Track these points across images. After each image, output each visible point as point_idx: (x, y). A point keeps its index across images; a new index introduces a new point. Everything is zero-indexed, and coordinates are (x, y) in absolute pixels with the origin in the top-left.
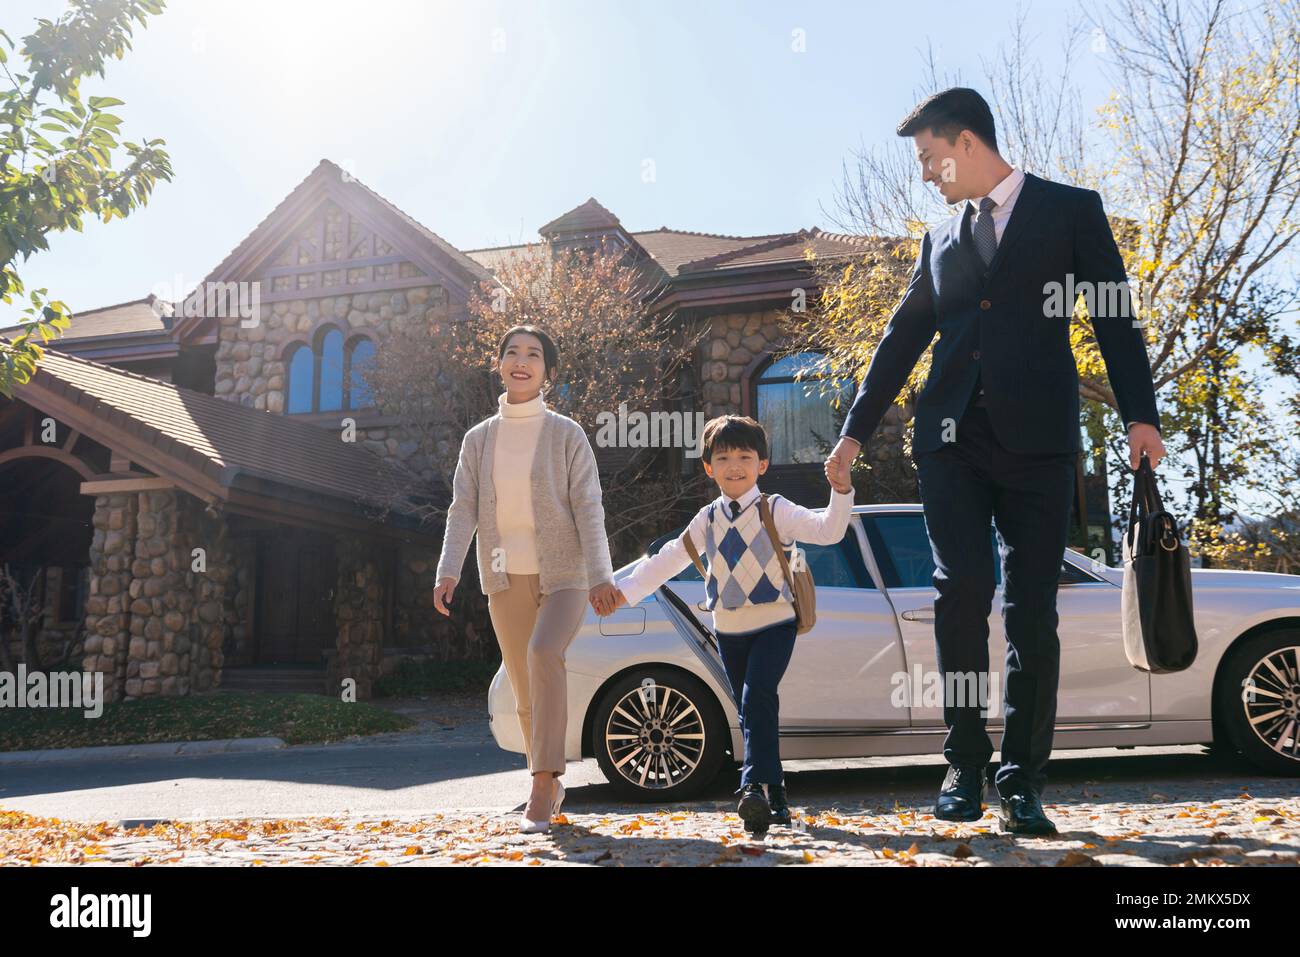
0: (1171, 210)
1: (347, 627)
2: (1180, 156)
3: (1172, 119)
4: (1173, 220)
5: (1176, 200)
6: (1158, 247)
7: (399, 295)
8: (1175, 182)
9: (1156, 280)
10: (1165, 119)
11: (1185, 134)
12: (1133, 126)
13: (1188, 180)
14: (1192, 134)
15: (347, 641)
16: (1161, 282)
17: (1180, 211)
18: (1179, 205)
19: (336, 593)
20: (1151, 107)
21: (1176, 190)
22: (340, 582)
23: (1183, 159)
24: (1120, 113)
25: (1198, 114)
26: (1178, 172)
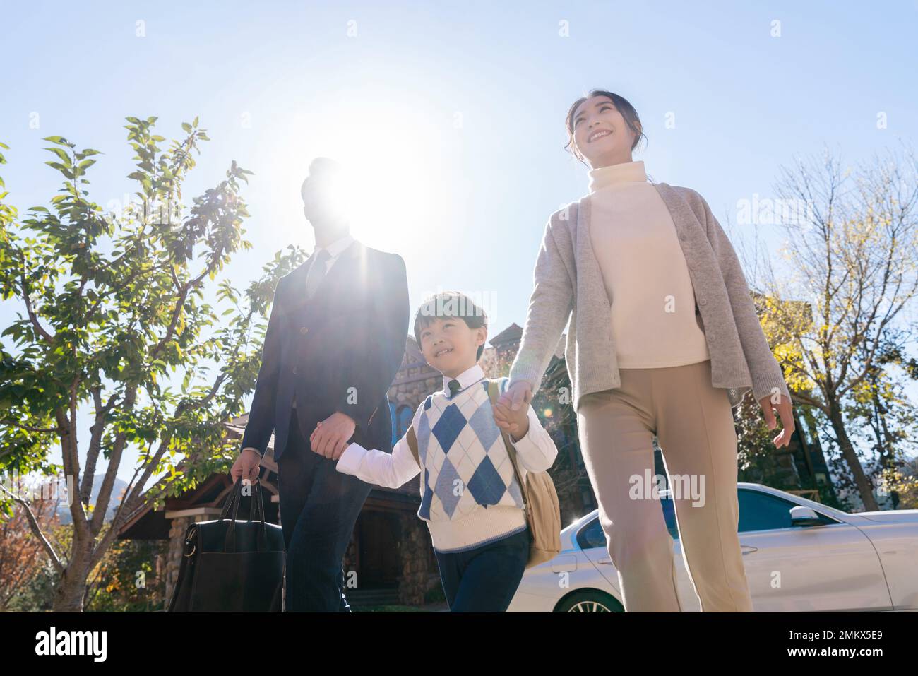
0: (829, 297)
1: (408, 564)
2: (828, 269)
3: (819, 249)
4: (831, 302)
5: (831, 291)
6: (826, 317)
7: (421, 382)
8: (828, 281)
9: (828, 336)
10: (816, 251)
11: (829, 258)
12: (798, 256)
13: (835, 280)
14: (833, 257)
15: (409, 571)
16: (831, 336)
17: (834, 297)
18: (833, 294)
19: (401, 544)
20: (807, 246)
21: (830, 286)
22: (403, 539)
23: (830, 270)
24: (790, 251)
25: (834, 246)
26: (829, 277)
